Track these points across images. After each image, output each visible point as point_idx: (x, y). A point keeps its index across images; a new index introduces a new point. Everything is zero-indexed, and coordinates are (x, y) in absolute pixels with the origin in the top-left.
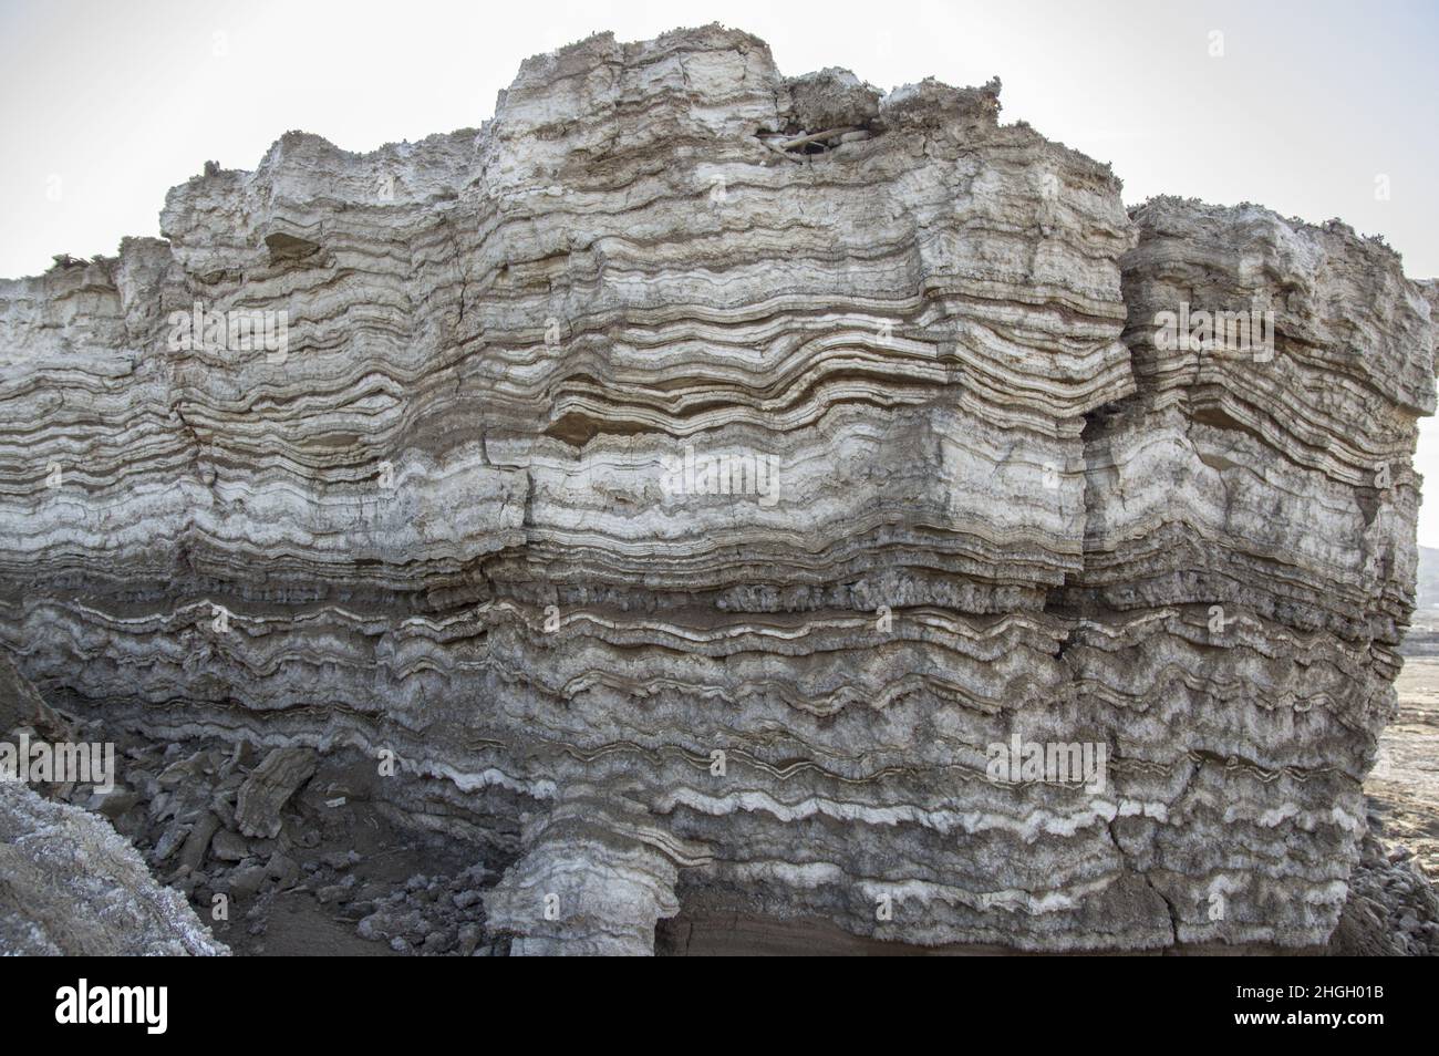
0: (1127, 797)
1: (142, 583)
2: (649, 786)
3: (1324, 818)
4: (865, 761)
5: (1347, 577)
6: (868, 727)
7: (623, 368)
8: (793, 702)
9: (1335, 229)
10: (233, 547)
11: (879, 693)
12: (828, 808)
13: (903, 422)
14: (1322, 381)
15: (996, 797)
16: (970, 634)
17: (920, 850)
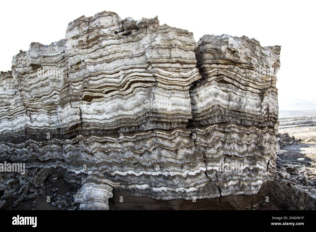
0: (209, 166)
1: (20, 137)
2: (110, 171)
3: (255, 167)
4: (150, 162)
5: (258, 114)
6: (149, 155)
7: (91, 85)
8: (134, 151)
9: (244, 37)
10: (35, 128)
11: (150, 148)
12: (145, 173)
13: (149, 91)
14: (246, 71)
15: (177, 168)
16: (166, 134)
17: (163, 180)
